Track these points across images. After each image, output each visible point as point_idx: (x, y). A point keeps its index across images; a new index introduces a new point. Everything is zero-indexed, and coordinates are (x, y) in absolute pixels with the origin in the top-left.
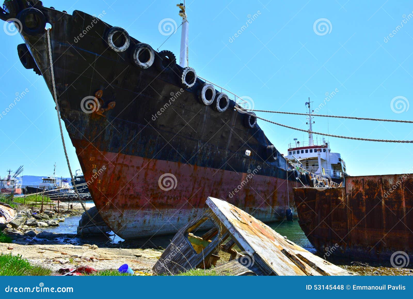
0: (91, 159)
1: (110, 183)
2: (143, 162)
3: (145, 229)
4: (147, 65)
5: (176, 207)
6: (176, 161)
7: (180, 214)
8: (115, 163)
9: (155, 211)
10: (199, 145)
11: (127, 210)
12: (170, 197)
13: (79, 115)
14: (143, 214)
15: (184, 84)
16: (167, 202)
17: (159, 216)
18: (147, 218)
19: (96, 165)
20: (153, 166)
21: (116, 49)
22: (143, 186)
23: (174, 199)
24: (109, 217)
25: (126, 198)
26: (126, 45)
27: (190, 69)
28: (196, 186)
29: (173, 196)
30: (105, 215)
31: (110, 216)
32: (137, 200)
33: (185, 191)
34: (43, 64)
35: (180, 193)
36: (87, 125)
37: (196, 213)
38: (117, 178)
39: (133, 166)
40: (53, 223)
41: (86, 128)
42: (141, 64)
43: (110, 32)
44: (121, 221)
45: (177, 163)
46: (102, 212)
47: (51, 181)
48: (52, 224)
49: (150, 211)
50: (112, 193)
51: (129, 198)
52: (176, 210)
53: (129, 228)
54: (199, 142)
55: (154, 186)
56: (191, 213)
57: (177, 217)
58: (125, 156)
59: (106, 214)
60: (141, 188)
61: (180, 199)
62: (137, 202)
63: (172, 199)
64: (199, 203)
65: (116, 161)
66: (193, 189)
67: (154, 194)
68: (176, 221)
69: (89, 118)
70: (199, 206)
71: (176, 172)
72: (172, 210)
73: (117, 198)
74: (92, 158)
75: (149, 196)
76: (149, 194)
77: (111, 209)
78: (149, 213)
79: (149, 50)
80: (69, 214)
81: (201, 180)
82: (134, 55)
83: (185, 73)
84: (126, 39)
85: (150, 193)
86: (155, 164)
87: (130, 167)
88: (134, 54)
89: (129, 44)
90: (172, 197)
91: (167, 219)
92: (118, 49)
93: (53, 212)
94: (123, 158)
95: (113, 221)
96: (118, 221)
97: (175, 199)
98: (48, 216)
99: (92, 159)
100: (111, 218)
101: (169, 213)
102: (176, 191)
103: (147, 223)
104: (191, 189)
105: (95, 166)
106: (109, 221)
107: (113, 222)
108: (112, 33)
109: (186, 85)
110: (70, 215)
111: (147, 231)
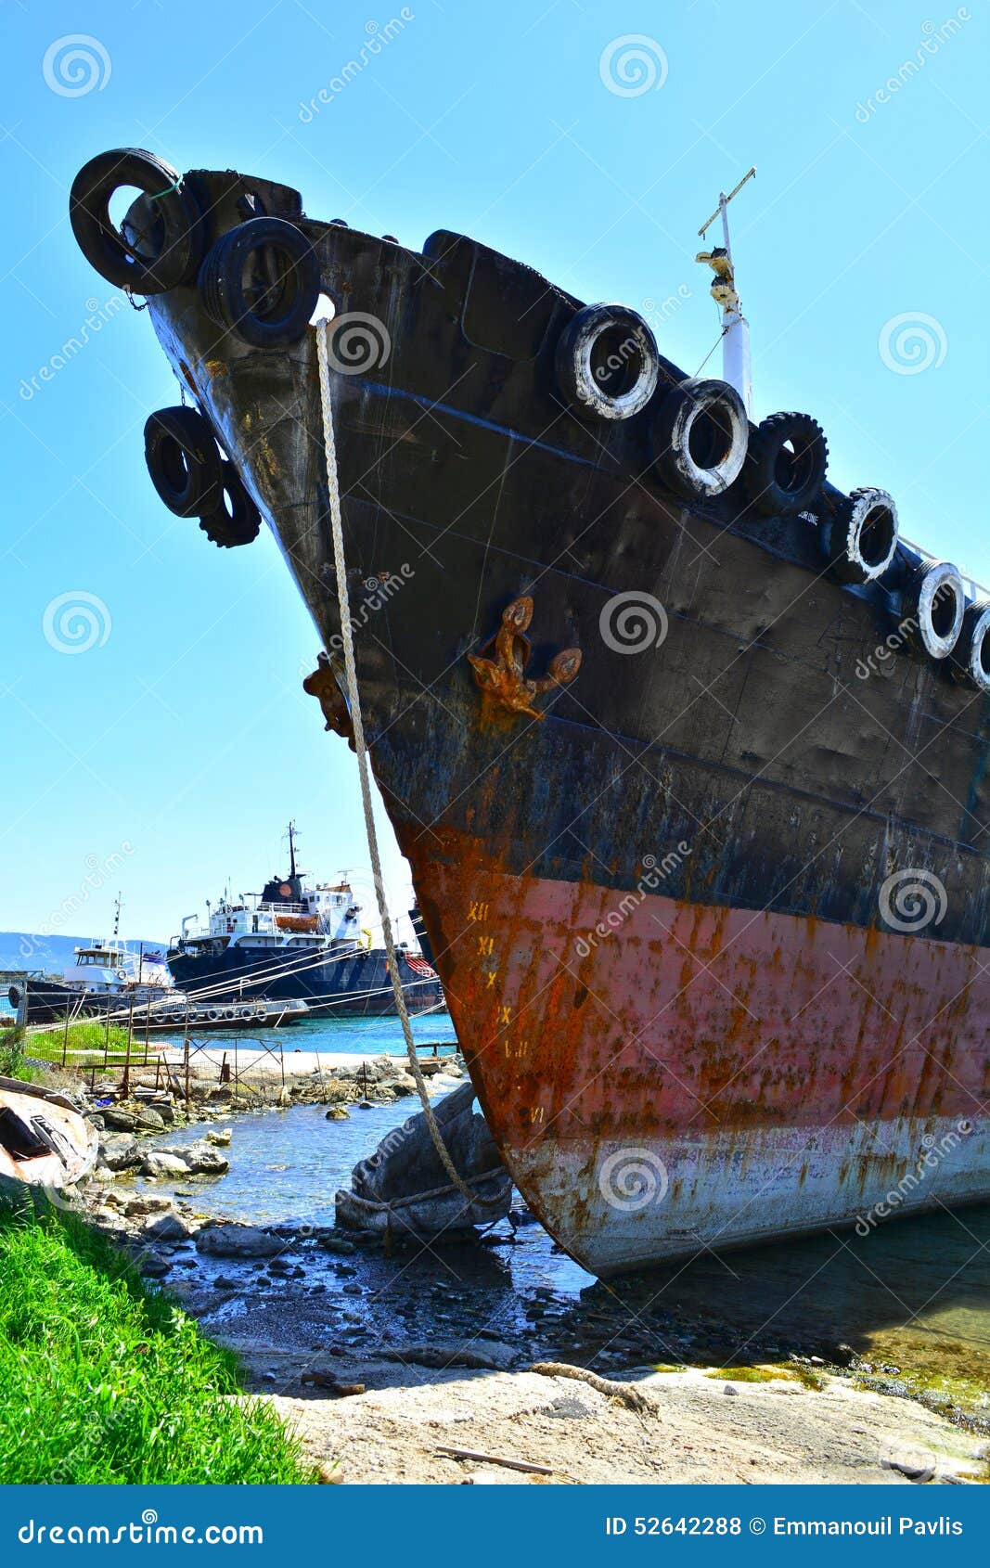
0: (472, 914)
1: (547, 1018)
2: (677, 920)
3: (679, 1225)
4: (719, 478)
5: (794, 1118)
6: (800, 911)
7: (809, 1148)
8: (569, 927)
9: (717, 1143)
10: (887, 838)
11: (610, 1142)
12: (774, 1077)
13: (430, 712)
14: (671, 1156)
15: (853, 562)
16: (762, 1096)
17: (732, 1164)
18: (688, 1170)
19: (492, 940)
20: (714, 935)
21: (603, 406)
22: (674, 1029)
23: (790, 1083)
24: (543, 1176)
25: (606, 1086)
26: (644, 387)
27: (879, 495)
28: (873, 1022)
29: (784, 1069)
30: (526, 1169)
31: (545, 1171)
32: (648, 1095)
33: (833, 1047)
34: (286, 483)
35: (813, 1054)
36: (458, 758)
37: (869, 1143)
38: (574, 995)
39: (635, 941)
40: (207, 1161)
41: (454, 773)
42: (699, 474)
43: (584, 329)
44: (589, 1190)
45: (803, 922)
46: (517, 1156)
47: (105, 961)
48: (204, 1163)
49: (698, 1141)
50: (556, 1067)
51: (620, 1085)
52: (795, 1130)
53: (616, 1224)
54: (888, 823)
55: (713, 1029)
56: (852, 1142)
57: (798, 1166)
58: (605, 896)
59: (531, 1162)
60: (664, 1037)
61: (812, 1081)
62: (649, 1104)
63: (783, 1082)
64: (883, 1099)
65: (570, 919)
66: (861, 1034)
67: (713, 1066)
68: (793, 1182)
69: (470, 724)
70: (880, 1110)
71: (799, 962)
72: (782, 1133)
73: (573, 1087)
74: (478, 908)
75: (696, 1073)
76: (697, 1062)
77: (552, 1137)
78: (695, 1150)
79: (731, 412)
80: (228, 1104)
81: (892, 995)
82: (676, 430)
83: (859, 515)
84: (644, 359)
85: (700, 1061)
86: (720, 929)
87: (625, 946)
88: (673, 426)
89: (654, 381)
90: (781, 1076)
91: (760, 1175)
92: (611, 406)
93: (167, 1094)
94: (600, 904)
95: (559, 1192)
96: (575, 1194)
97: (793, 1084)
98: (160, 1118)
99: (477, 913)
100: (549, 1181)
101: (768, 1147)
102: (797, 1049)
103: (685, 1199)
104: (851, 1035)
105: (488, 943)
106: (542, 1194)
107: (558, 1198)
108: (590, 333)
109: (862, 568)
110: (228, 1107)
111: (684, 1232)
